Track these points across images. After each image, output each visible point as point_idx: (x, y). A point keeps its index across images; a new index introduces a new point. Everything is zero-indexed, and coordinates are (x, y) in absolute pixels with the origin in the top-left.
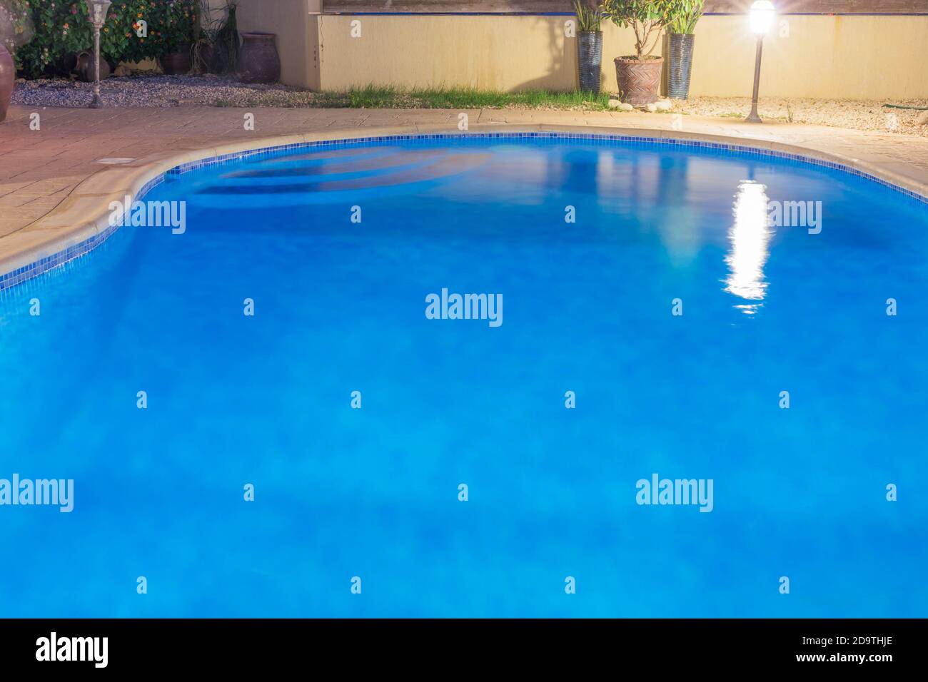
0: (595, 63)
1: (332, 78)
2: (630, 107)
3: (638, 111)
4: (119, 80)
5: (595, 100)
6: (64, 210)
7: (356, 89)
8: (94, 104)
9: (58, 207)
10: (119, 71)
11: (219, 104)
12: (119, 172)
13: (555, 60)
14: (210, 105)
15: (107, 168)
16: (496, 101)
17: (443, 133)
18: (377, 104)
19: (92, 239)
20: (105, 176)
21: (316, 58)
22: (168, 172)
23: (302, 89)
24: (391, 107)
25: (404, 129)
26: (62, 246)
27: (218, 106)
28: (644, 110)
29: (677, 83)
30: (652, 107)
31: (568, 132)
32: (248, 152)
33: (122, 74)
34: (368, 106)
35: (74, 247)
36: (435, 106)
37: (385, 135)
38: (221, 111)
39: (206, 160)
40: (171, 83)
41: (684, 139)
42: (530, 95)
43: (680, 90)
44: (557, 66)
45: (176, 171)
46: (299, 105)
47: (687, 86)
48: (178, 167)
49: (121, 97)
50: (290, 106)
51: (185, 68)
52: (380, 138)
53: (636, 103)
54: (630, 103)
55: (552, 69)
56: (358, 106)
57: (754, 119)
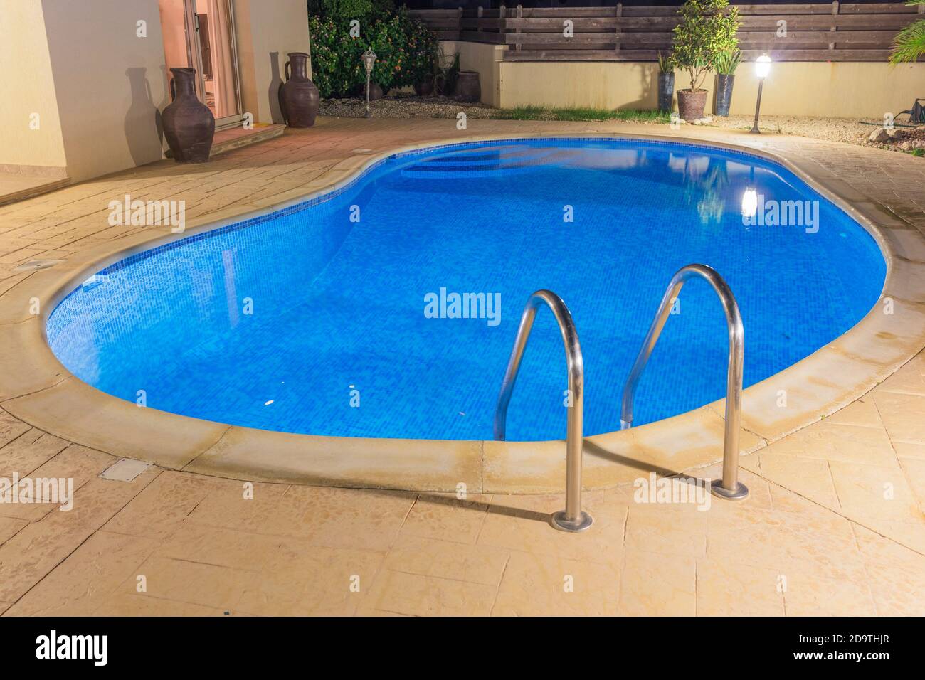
0: (668, 92)
1: (507, 100)
2: (684, 121)
3: (689, 124)
4: (388, 100)
5: (664, 117)
6: (323, 178)
7: (521, 107)
8: (366, 115)
9: (322, 175)
10: (390, 94)
11: (438, 116)
12: (361, 157)
13: (645, 90)
14: (432, 117)
15: (355, 155)
16: (602, 116)
17: (556, 137)
18: (528, 117)
19: (332, 193)
20: (353, 159)
21: (498, 89)
22: (390, 157)
23: (491, 107)
24: (537, 120)
25: (533, 134)
26: (315, 196)
27: (437, 117)
28: (693, 124)
29: (722, 106)
30: (697, 122)
31: (631, 138)
32: (438, 147)
33: (391, 95)
34: (523, 118)
35: (321, 197)
36: (563, 120)
37: (521, 138)
38: (437, 121)
39: (412, 151)
40: (417, 102)
41: (698, 144)
42: (625, 113)
43: (723, 110)
44: (646, 95)
45: (394, 157)
46: (483, 118)
47: (728, 108)
48: (394, 155)
49: (384, 111)
50: (478, 118)
51: (428, 93)
52: (518, 140)
53: (688, 119)
54: (684, 119)
55: (642, 96)
56: (517, 119)
57: (755, 131)
